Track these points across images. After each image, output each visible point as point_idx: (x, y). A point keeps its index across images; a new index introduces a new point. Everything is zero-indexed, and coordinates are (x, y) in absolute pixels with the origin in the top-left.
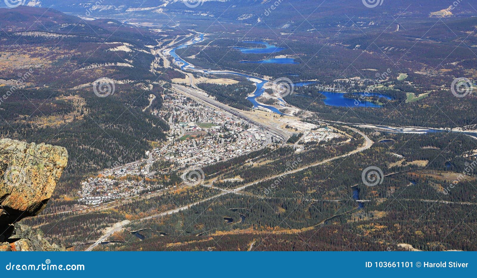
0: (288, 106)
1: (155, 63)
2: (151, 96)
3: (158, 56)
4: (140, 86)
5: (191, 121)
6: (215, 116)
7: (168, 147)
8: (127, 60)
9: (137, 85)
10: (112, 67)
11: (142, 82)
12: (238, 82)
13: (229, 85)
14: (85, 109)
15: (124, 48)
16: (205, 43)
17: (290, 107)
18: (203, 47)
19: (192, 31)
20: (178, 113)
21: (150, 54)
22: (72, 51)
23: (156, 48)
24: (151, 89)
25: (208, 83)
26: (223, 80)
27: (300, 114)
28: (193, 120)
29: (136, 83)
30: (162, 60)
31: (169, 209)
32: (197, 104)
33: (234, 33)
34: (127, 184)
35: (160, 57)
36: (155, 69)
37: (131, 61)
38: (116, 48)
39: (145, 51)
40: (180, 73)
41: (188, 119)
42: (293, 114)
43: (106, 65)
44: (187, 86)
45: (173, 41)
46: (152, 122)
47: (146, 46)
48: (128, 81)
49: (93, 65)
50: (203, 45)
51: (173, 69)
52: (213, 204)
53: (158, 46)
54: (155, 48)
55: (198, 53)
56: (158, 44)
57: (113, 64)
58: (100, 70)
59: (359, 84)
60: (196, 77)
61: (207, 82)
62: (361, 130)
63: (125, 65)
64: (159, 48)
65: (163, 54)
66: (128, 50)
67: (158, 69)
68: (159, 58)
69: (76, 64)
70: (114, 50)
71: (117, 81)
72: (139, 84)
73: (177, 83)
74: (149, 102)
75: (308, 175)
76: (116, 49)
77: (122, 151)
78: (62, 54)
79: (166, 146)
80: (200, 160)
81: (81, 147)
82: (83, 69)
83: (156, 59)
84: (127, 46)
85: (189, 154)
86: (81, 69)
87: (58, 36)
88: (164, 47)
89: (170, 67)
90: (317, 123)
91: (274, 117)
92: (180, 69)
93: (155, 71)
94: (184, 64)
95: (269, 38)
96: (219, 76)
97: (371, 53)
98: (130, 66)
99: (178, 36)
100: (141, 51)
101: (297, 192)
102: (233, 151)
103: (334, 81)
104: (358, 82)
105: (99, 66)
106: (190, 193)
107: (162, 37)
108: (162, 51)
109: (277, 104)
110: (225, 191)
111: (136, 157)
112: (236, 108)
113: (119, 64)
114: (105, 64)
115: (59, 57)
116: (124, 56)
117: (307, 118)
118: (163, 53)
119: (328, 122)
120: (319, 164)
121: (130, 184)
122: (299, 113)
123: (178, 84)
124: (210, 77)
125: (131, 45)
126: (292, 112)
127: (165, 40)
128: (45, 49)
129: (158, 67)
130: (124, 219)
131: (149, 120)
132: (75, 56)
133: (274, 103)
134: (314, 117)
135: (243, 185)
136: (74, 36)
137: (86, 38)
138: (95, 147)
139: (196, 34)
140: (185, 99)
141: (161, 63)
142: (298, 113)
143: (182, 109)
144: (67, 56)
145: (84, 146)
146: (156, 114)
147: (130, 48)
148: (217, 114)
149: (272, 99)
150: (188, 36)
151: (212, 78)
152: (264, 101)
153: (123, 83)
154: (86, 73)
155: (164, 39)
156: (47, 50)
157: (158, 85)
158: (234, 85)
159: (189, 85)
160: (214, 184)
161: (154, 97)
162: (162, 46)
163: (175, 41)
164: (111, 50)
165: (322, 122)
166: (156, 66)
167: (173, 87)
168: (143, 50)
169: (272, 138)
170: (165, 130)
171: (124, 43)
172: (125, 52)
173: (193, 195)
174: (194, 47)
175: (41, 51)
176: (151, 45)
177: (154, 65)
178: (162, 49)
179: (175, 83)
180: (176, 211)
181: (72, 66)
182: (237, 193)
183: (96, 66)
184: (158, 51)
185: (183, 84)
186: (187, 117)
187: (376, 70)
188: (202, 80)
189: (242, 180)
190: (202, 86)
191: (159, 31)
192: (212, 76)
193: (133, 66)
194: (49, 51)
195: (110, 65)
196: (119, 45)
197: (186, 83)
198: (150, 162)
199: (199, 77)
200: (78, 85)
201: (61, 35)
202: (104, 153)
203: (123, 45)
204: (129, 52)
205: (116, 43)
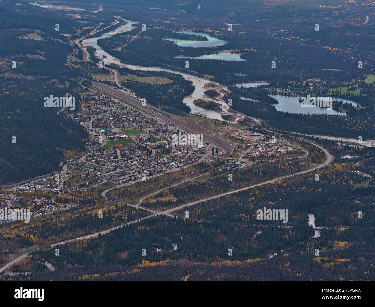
1: (73, 55)
2: (67, 95)
3: (76, 46)
4: (54, 83)
6: (144, 122)
7: (86, 158)
8: (38, 51)
9: (50, 81)
11: (55, 78)
12: (172, 81)
13: (162, 85)
15: (35, 36)
16: (133, 33)
17: (235, 112)
18: (131, 38)
19: (119, 17)
20: (100, 116)
21: (67, 45)
23: (74, 38)
24: (67, 87)
25: (137, 82)
26: (155, 78)
27: (247, 122)
29: (49, 79)
30: (81, 52)
31: (86, 234)
33: (169, 22)
34: (35, 202)
35: (79, 48)
36: (72, 62)
37: (44, 53)
38: (25, 35)
39: (60, 41)
42: (238, 121)
43: (13, 56)
44: (111, 84)
45: (95, 29)
46: (67, 127)
47: (62, 35)
48: (38, 77)
50: (131, 35)
52: (140, 228)
53: (76, 34)
54: (72, 36)
55: (125, 45)
56: (77, 32)
57: (21, 56)
59: (319, 87)
60: (122, 74)
61: (135, 80)
62: (320, 142)
63: (36, 57)
64: (78, 37)
65: (82, 45)
66: (39, 39)
67: (76, 63)
68: (78, 50)
70: (23, 38)
71: (26, 76)
72: (53, 80)
73: (99, 81)
75: (255, 196)
76: (25, 37)
79: (85, 157)
83: (74, 50)
84: (38, 34)
85: (112, 166)
88: (84, 37)
89: (90, 60)
90: (266, 133)
91: (215, 124)
93: (73, 65)
95: (211, 29)
96: (150, 74)
97: (334, 49)
98: (42, 58)
99: (101, 23)
100: (56, 40)
101: (241, 215)
102: (165, 164)
103: (289, 83)
104: (318, 85)
105: (4, 57)
106: (112, 214)
107: (82, 24)
108: (81, 41)
109: (219, 108)
110: (155, 213)
111: (47, 169)
112: (171, 112)
113: (29, 56)
114: (11, 55)
116: (35, 46)
117: (255, 127)
118: (82, 43)
119: (280, 132)
120: (268, 182)
121: (39, 202)
124: (139, 75)
125: (43, 33)
127: (86, 28)
129: (76, 61)
130: (32, 244)
131: (64, 125)
133: (215, 108)
134: (263, 125)
135: (177, 206)
139: (123, 21)
140: (108, 100)
142: (244, 120)
143: (105, 112)
146: (73, 118)
147: (43, 36)
148: (147, 120)
149: (213, 102)
150: (113, 24)
151: (142, 76)
152: (204, 105)
153: (33, 79)
155: (84, 27)
157: (75, 82)
158: (168, 85)
159: (113, 83)
160: (142, 205)
162: (81, 35)
163: (97, 29)
164: (19, 38)
165: (273, 132)
166: (74, 59)
167: (94, 85)
168: (58, 39)
169: (213, 149)
171: (36, 31)
172: (36, 40)
173: (116, 217)
174: (120, 38)
176: (68, 33)
177: (72, 58)
179: (96, 81)
180: (96, 235)
182: (169, 215)
184: (77, 42)
185: (106, 82)
186: (110, 122)
187: (339, 70)
188: (130, 77)
189: (175, 200)
190: (128, 85)
191: (78, 16)
192: (141, 73)
193: (45, 59)
195: (17, 56)
196: (29, 33)
197: (109, 82)
199: (125, 74)
203: (34, 32)
204: (41, 42)
205: (25, 29)
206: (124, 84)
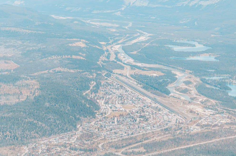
0: (198, 95)
1: (104, 56)
2: (92, 82)
3: (107, 51)
4: (86, 74)
5: (118, 103)
6: (137, 100)
7: (95, 123)
8: (81, 54)
9: (84, 73)
10: (68, 59)
11: (87, 71)
12: (164, 74)
14: (37, 91)
15: (81, 44)
16: (146, 42)
17: (200, 96)
18: (145, 45)
19: (140, 31)
21: (101, 49)
22: (39, 45)
28: (120, 103)
29: (83, 72)
30: (109, 54)
32: (127, 91)
33: (173, 34)
36: (102, 61)
37: (84, 55)
38: (74, 43)
39: (97, 47)
40: (121, 65)
41: (117, 102)
43: (64, 57)
44: (123, 76)
45: (123, 39)
46: (86, 103)
47: (100, 43)
49: (53, 56)
50: (145, 43)
51: (116, 62)
53: (109, 42)
55: (140, 50)
57: (69, 56)
58: (57, 61)
60: (132, 69)
63: (78, 57)
65: (112, 50)
66: (83, 45)
67: (104, 62)
69: (40, 55)
70: (72, 45)
71: (70, 70)
74: (89, 87)
76: (74, 45)
77: (59, 124)
78: (31, 47)
80: (116, 134)
81: (27, 120)
82: (45, 59)
83: (105, 53)
84: (83, 42)
86: (43, 59)
87: (30, 31)
88: (114, 44)
89: (114, 60)
92: (122, 62)
93: (102, 62)
94: (126, 58)
96: (151, 69)
98: (82, 58)
99: (128, 35)
100: (94, 46)
102: (143, 128)
105: (58, 58)
107: (115, 35)
108: (112, 47)
109: (190, 93)
111: (68, 129)
113: (74, 57)
114: (62, 56)
115: (28, 49)
116: (78, 50)
117: (210, 106)
118: (112, 48)
121: (59, 149)
122: (205, 101)
123: (117, 74)
124: (143, 70)
125: (87, 42)
126: (200, 100)
127: (117, 38)
128: (18, 42)
129: (105, 60)
131: (84, 102)
132: (40, 48)
133: (187, 93)
134: (216, 105)
136: (43, 32)
137: (52, 34)
138: (38, 121)
139: (142, 33)
140: (119, 86)
141: (108, 57)
143: (114, 93)
144: (35, 48)
145: (29, 119)
146: (93, 97)
147: (86, 44)
148: (139, 99)
150: (135, 35)
151: (145, 70)
153: (74, 72)
154: (47, 63)
156: (20, 42)
157: (100, 74)
159: (125, 75)
160: (123, 153)
161: (95, 83)
162: (112, 43)
163: (124, 39)
164: (70, 45)
167: (112, 76)
170: (95, 110)
171: (82, 40)
175: (14, 43)
176: (104, 42)
177: (103, 58)
178: (112, 46)
181: (37, 56)
183: (56, 57)
184: (109, 47)
185: (120, 75)
186: (116, 100)
188: (137, 71)
191: (114, 30)
192: (145, 69)
194: (21, 43)
195: (66, 57)
196: (77, 41)
197: (123, 74)
198: (78, 133)
199: (134, 69)
200: (38, 72)
201: (32, 31)
202: (44, 125)
204: (84, 48)
205: (75, 39)
206: (131, 76)
